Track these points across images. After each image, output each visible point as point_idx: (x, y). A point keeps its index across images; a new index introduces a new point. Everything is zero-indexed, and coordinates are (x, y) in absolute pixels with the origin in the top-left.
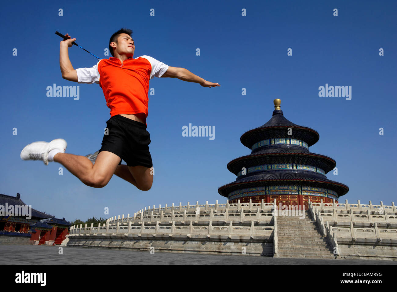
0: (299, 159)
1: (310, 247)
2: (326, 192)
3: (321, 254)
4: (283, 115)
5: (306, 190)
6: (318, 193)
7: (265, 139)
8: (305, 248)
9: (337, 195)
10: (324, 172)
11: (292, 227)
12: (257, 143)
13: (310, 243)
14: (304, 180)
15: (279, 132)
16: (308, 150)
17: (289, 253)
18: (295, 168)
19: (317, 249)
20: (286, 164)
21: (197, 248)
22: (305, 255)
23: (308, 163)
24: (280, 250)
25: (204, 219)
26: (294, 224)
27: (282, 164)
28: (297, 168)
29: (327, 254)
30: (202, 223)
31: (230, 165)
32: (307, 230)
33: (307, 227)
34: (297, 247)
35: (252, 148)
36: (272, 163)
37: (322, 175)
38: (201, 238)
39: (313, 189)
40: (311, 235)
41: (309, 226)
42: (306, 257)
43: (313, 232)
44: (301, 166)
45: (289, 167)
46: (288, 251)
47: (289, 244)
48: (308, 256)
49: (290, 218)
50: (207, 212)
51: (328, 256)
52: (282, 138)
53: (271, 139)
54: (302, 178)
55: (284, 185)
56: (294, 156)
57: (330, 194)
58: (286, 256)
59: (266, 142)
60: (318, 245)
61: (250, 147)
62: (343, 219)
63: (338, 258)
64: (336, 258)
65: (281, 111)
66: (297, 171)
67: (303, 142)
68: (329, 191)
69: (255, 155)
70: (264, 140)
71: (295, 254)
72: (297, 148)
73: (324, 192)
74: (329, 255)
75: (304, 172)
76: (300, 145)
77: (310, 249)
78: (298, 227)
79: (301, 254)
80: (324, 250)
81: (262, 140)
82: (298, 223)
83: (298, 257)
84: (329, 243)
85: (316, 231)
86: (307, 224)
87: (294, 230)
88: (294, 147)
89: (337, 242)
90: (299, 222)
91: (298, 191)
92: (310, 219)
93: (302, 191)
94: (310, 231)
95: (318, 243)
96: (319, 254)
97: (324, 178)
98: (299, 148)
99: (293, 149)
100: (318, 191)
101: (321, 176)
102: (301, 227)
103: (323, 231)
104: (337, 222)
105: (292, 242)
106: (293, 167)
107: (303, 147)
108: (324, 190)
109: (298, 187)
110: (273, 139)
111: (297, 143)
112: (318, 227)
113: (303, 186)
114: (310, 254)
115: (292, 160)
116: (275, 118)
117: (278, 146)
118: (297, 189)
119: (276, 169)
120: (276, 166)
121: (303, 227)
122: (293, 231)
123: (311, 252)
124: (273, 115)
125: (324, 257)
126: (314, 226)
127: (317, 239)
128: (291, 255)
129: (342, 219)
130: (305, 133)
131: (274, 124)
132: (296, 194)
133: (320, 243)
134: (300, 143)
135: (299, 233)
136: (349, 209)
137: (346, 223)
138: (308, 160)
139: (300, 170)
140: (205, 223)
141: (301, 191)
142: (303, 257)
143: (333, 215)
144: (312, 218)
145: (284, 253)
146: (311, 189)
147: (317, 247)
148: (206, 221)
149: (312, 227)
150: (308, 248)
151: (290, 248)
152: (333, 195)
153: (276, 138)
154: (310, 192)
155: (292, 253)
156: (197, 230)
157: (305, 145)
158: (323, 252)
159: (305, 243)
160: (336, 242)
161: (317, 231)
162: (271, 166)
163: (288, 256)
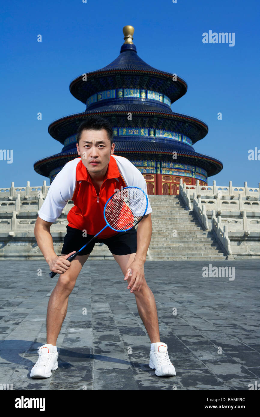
0: (159, 122)
1: (192, 246)
2: (194, 171)
3: (207, 254)
4: (136, 52)
5: (166, 167)
6: (183, 171)
7: (109, 89)
8: (186, 247)
9: (206, 175)
10: (191, 142)
11: (161, 219)
12: (96, 95)
13: (191, 240)
14: (165, 153)
15: (131, 80)
16: (170, 109)
17: (165, 255)
18: (152, 135)
19: (201, 248)
20: (140, 128)
21: (25, 251)
22: (186, 257)
23: (171, 128)
24: (151, 251)
25: (29, 209)
26: (164, 215)
27: (133, 128)
28: (155, 134)
29: (216, 254)
30: (26, 215)
31: (53, 128)
32: (182, 223)
33: (182, 219)
34: (174, 246)
35: (88, 102)
36: (119, 126)
37: (190, 146)
38: (31, 236)
39: (177, 166)
40: (189, 229)
41: (185, 217)
42: (188, 258)
43: (191, 225)
44: (161, 132)
45: (143, 133)
46: (164, 251)
47: (163, 242)
48: (191, 257)
49: (155, 206)
50: (29, 198)
51: (216, 256)
52: (134, 89)
53: (117, 89)
54: (164, 150)
55: (137, 160)
56: (153, 116)
57: (198, 174)
58: (162, 258)
59: (111, 94)
60: (202, 242)
61: (84, 101)
62: (229, 207)
63: (230, 258)
64: (227, 259)
65: (134, 47)
66: (156, 139)
67: (165, 96)
68: (197, 169)
69: (92, 113)
70: (107, 90)
71: (173, 255)
72: (155, 104)
73: (190, 171)
74: (218, 254)
75: (165, 141)
76: (160, 101)
77: (192, 248)
78: (170, 219)
79: (181, 254)
80: (211, 249)
81: (104, 90)
82: (169, 213)
83: (178, 259)
84: (215, 240)
85: (193, 224)
86: (181, 214)
87: (165, 223)
88: (151, 103)
89: (229, 237)
90: (171, 212)
91: (156, 168)
92: (182, 207)
93: (162, 169)
94: (187, 224)
95: (201, 239)
96: (204, 254)
97: (191, 151)
98: (159, 105)
99: (149, 106)
100: (183, 169)
101: (188, 148)
102: (174, 218)
103: (206, 223)
104: (221, 211)
105: (167, 239)
106: (149, 134)
107: (165, 104)
108: (192, 168)
109: (156, 162)
110: (121, 90)
111: (155, 97)
112: (197, 219)
113: (163, 162)
114: (193, 255)
115: (148, 122)
116: (124, 57)
117: (128, 101)
118: (155, 166)
119: (125, 135)
120: (125, 131)
121: (176, 219)
122: (164, 225)
123: (194, 252)
124: (121, 52)
125: (212, 257)
126: (191, 218)
127: (199, 234)
128: (168, 257)
129: (227, 207)
130: (168, 82)
131: (122, 65)
132: (153, 172)
133: (204, 240)
134: (161, 98)
135: (172, 227)
136: (232, 195)
137: (232, 212)
138: (172, 124)
139: (160, 139)
140: (30, 215)
141: (160, 168)
142: (184, 258)
143: (216, 202)
144: (186, 207)
145: (158, 255)
146: (174, 165)
147: (201, 245)
148: (32, 212)
149: (189, 219)
150: (190, 246)
151: (166, 248)
152: (201, 175)
153: (126, 88)
154: (173, 170)
155: (169, 254)
156: (25, 225)
157: (167, 101)
158: (209, 251)
159: (184, 240)
160: (227, 238)
161: (196, 224)
162: (118, 131)
163: (164, 258)
